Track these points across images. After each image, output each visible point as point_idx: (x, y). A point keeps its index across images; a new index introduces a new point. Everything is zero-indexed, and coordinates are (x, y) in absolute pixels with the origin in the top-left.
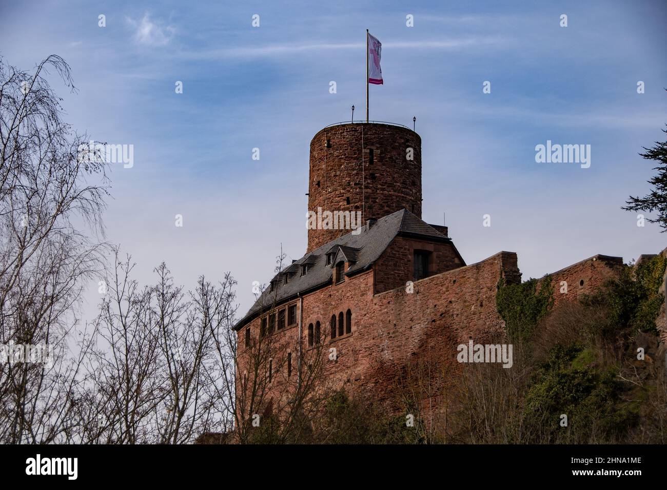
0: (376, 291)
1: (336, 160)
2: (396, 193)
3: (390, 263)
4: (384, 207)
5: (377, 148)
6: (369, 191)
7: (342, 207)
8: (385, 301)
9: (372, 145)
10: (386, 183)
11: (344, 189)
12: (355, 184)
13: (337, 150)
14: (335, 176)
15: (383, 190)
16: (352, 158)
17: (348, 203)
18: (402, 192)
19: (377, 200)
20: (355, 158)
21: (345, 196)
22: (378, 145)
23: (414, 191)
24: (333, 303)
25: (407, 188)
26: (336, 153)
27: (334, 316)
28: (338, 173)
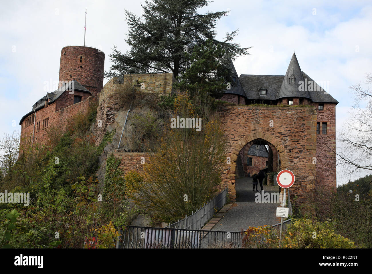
0: (57, 110)
1: (68, 60)
2: (91, 74)
3: (64, 100)
4: (85, 79)
5: (84, 56)
6: (80, 73)
7: (69, 78)
8: (58, 114)
9: (82, 54)
10: (86, 70)
11: (70, 71)
12: (74, 70)
13: (68, 56)
14: (67, 66)
15: (85, 72)
16: (73, 59)
17: (71, 77)
18: (93, 74)
19: (82, 76)
20: (74, 60)
21: (70, 74)
22: (84, 55)
23: (99, 73)
24: (44, 115)
25: (96, 72)
26: (67, 57)
27: (44, 120)
28: (68, 65)
